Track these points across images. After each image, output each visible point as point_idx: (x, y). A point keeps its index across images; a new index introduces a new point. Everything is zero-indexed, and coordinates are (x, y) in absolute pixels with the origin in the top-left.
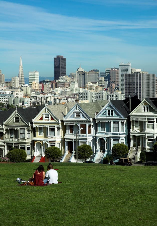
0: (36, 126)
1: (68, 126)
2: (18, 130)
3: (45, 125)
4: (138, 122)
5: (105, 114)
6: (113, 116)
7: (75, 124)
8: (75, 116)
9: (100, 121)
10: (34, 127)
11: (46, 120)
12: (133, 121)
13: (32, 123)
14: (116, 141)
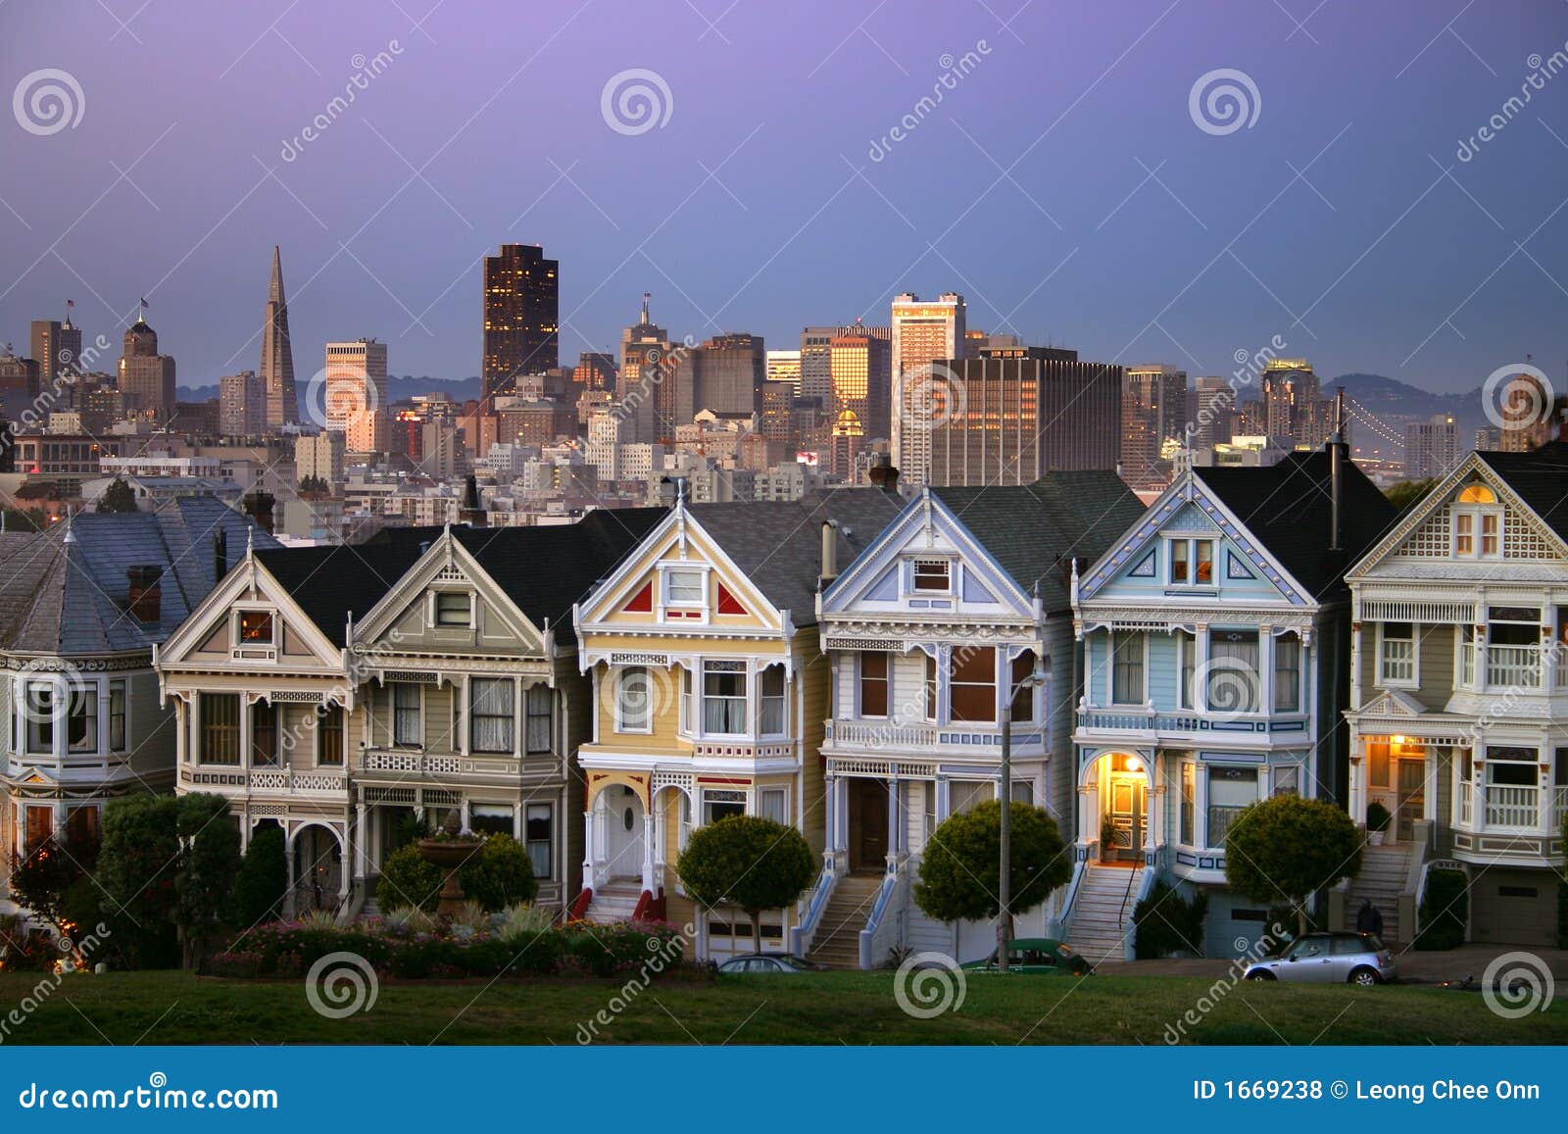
0: (602, 664)
1: (851, 660)
2: (457, 691)
3: (673, 656)
4: (1410, 636)
5: (1147, 568)
6: (1215, 584)
7: (907, 647)
8: (913, 583)
9: (1109, 627)
10: (583, 668)
11: (679, 615)
12: (1368, 628)
13: (566, 637)
14: (1237, 779)
